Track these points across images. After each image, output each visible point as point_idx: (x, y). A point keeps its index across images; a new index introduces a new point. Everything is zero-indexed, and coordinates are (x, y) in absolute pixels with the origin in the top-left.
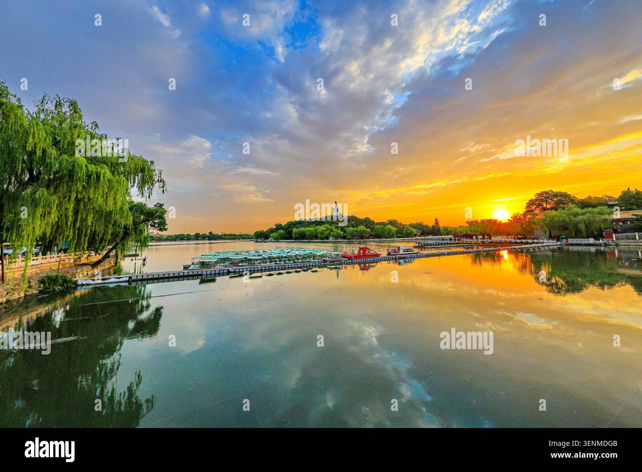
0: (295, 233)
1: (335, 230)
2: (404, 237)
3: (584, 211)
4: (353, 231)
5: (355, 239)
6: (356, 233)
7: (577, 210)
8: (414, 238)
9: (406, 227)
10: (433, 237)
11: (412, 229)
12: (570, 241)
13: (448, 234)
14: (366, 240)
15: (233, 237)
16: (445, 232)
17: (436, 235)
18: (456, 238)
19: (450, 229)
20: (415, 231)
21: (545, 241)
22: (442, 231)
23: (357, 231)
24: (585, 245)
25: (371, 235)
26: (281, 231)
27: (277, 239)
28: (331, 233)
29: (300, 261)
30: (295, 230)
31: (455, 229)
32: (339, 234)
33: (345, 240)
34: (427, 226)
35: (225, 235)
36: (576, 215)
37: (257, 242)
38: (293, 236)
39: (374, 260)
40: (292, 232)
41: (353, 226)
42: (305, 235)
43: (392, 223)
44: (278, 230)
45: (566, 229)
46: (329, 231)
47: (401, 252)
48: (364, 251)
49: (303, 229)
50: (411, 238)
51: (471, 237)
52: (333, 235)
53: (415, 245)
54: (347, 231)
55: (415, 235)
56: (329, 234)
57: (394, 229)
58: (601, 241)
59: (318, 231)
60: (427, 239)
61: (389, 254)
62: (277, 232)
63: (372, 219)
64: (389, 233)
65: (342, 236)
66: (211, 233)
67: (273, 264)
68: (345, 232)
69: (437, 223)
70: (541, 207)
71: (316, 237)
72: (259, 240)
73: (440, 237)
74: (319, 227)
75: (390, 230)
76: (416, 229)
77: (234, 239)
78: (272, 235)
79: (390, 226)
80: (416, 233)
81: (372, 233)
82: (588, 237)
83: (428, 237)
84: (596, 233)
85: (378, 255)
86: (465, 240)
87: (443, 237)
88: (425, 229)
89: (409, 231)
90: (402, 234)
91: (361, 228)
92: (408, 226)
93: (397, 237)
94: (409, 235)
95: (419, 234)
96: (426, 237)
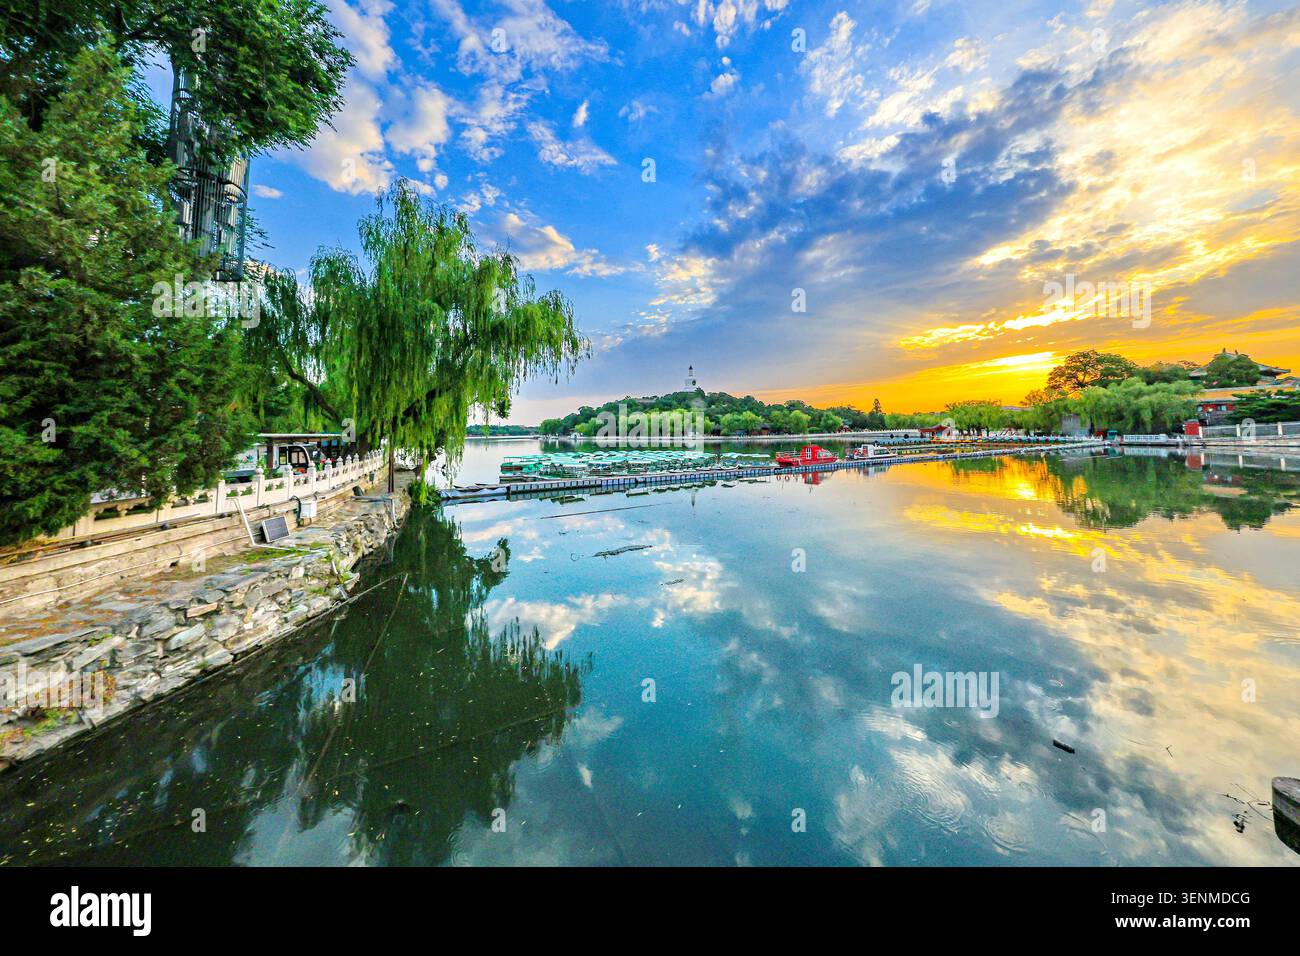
2: (822, 432)
3: (1152, 387)
4: (733, 421)
5: (734, 435)
6: (737, 423)
7: (1140, 385)
8: (838, 434)
9: (825, 413)
10: (872, 432)
11: (837, 418)
12: (1128, 439)
13: (899, 426)
14: (755, 437)
16: (894, 423)
17: (878, 428)
19: (901, 418)
20: (840, 420)
21: (1084, 438)
22: (888, 422)
23: (738, 420)
24: (1152, 445)
25: (764, 429)
26: (595, 421)
27: (589, 436)
31: (912, 418)
32: (708, 425)
33: (718, 437)
34: (859, 413)
36: (1140, 394)
41: (734, 412)
44: (589, 418)
45: (1121, 418)
50: (832, 434)
54: (722, 420)
55: (841, 429)
57: (806, 417)
58: (1178, 439)
60: (864, 436)
62: (586, 422)
64: (797, 424)
65: (712, 429)
68: (717, 422)
69: (877, 408)
70: (1074, 380)
72: (551, 437)
73: (886, 431)
75: (799, 420)
76: (842, 417)
78: (577, 427)
80: (842, 424)
81: (768, 425)
82: (1155, 431)
83: (864, 432)
84: (1169, 425)
87: (891, 431)
88: (858, 417)
89: (830, 422)
90: (818, 425)
91: (748, 415)
92: (830, 413)
93: (811, 432)
94: (830, 428)
95: (847, 426)
96: (859, 433)
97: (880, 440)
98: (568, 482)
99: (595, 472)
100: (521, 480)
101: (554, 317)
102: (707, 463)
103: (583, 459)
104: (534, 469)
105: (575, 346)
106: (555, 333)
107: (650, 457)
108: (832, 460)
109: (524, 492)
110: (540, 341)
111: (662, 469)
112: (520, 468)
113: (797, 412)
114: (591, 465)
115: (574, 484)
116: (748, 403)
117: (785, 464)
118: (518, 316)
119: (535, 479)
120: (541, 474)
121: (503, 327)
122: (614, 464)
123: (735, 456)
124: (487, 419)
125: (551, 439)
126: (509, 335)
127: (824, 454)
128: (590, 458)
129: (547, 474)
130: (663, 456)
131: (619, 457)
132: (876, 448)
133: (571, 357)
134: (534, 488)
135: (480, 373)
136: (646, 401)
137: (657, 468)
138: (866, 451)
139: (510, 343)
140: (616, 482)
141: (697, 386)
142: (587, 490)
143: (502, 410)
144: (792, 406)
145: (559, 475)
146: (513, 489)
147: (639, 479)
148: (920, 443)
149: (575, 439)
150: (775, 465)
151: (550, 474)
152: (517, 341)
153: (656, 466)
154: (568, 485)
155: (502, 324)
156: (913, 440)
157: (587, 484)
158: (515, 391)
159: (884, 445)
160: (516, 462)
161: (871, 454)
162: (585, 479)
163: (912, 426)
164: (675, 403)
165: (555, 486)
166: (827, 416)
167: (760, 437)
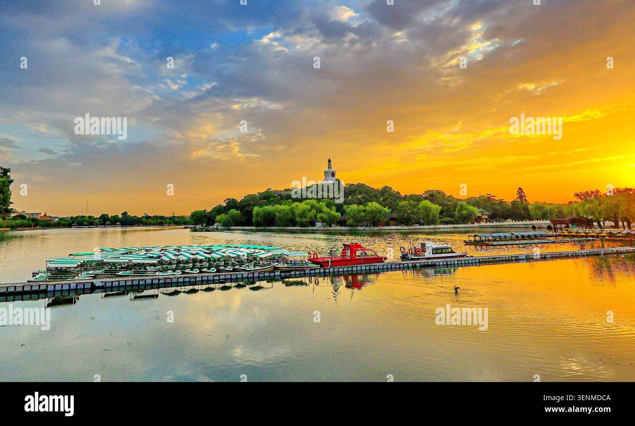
0: (257, 215)
1: (325, 209)
2: (458, 223)
4: (360, 211)
5: (362, 226)
6: (363, 214)
8: (476, 224)
9: (460, 203)
10: (514, 222)
11: (471, 207)
13: (544, 217)
14: (382, 228)
15: (160, 222)
16: (540, 213)
17: (522, 218)
18: (558, 226)
19: (548, 207)
22: (532, 212)
23: (365, 211)
25: (391, 219)
26: (234, 211)
27: (227, 226)
28: (319, 215)
29: (229, 268)
30: (256, 209)
31: (559, 207)
32: (333, 216)
33: (343, 228)
34: (501, 202)
35: (148, 217)
37: (196, 231)
38: (254, 220)
39: (370, 270)
40: (251, 213)
41: (359, 203)
42: (274, 218)
43: (432, 196)
44: (229, 210)
46: (314, 211)
47: (428, 254)
48: (353, 252)
49: (269, 208)
50: (470, 225)
51: (588, 223)
52: (322, 218)
53: (467, 240)
54: (348, 210)
55: (478, 220)
56: (316, 216)
57: (435, 208)
59: (297, 212)
61: (404, 257)
62: (227, 213)
63: (395, 189)
64: (427, 215)
65: (338, 220)
66: (125, 214)
67: (178, 273)
68: (343, 212)
69: (520, 197)
71: (293, 223)
72: (198, 227)
73: (528, 222)
75: (427, 210)
76: (479, 207)
77: (161, 224)
78: (218, 218)
79: (427, 203)
80: (480, 215)
81: (395, 215)
83: (504, 223)
85: (380, 260)
86: (574, 229)
87: (534, 222)
88: (499, 207)
89: (465, 212)
90: (452, 217)
91: (374, 205)
92: (466, 203)
93: (442, 223)
94: (466, 219)
95: (486, 217)
96: (501, 223)
166: (461, 206)
167: (388, 228)
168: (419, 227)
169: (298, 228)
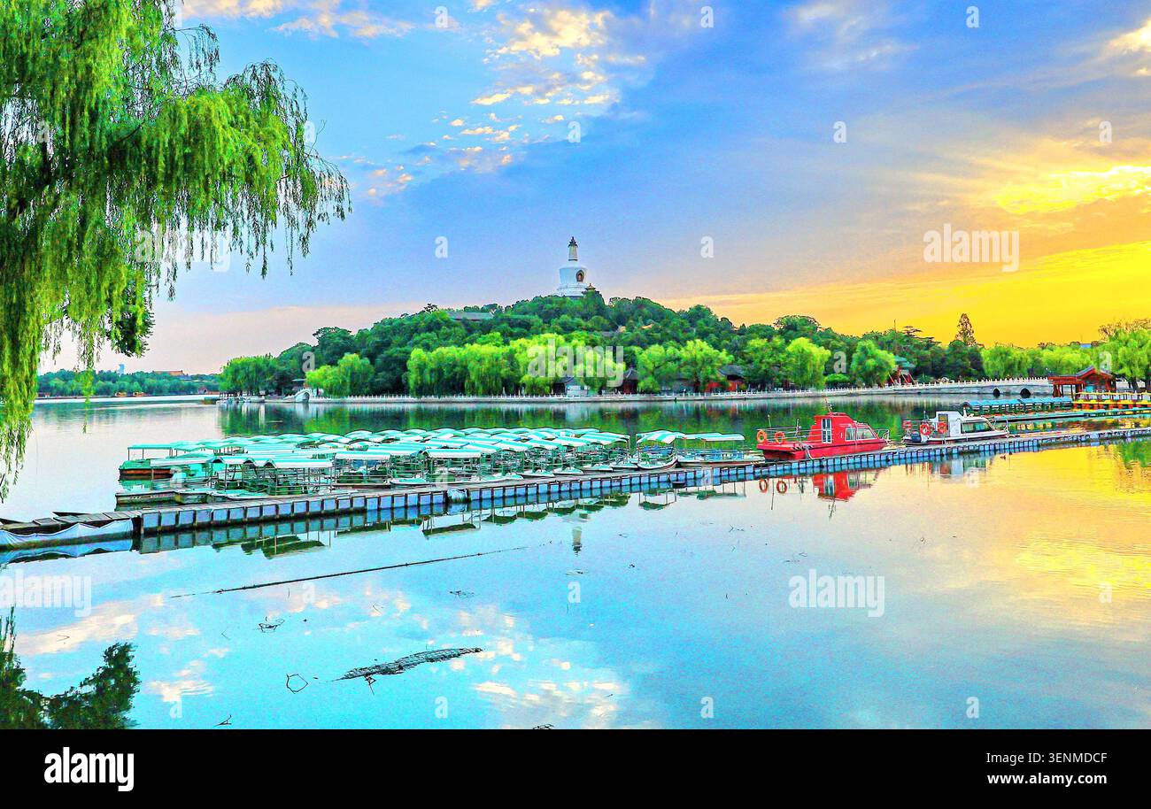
0: (421, 368)
2: (856, 386)
4: (667, 360)
5: (670, 392)
6: (674, 366)
8: (887, 389)
9: (861, 344)
10: (954, 385)
11: (880, 353)
13: (1011, 370)
16: (999, 365)
17: (968, 376)
19: (1016, 354)
20: (891, 359)
22: (987, 364)
23: (678, 359)
25: (732, 377)
26: (354, 360)
30: (417, 354)
33: (631, 397)
34: (929, 344)
38: (412, 378)
40: (402, 364)
42: (465, 372)
49: (451, 352)
50: (876, 389)
55: (894, 378)
57: (819, 353)
59: (521, 358)
60: (939, 393)
62: (333, 363)
63: (717, 313)
64: (802, 368)
68: (631, 362)
69: (965, 333)
71: (512, 386)
73: (983, 383)
74: (522, 341)
75: (804, 357)
76: (895, 352)
78: (312, 375)
79: (803, 342)
80: (894, 367)
81: (740, 370)
83: (941, 385)
87: (995, 383)
88: (928, 353)
89: (871, 363)
91: (697, 348)
92: (870, 343)
93: (829, 385)
94: (870, 378)
95: (906, 373)
96: (930, 386)
97: (974, 402)
98: (286, 504)
99: (351, 480)
100: (171, 502)
101: (261, 123)
102: (607, 455)
103: (324, 449)
104: (201, 474)
105: (307, 193)
106: (259, 158)
107: (478, 442)
108: (877, 445)
109: (175, 530)
110: (227, 176)
111: (507, 471)
112: (165, 473)
113: (801, 343)
114: (339, 463)
115: (300, 509)
116: (698, 322)
117: (777, 455)
118: (175, 118)
119: (204, 499)
120: (220, 485)
121: (137, 143)
122: (395, 460)
123: (668, 437)
124: (88, 356)
125: (248, 403)
126: (152, 162)
127: (861, 432)
128: (340, 447)
129: (234, 485)
130: (507, 440)
131: (407, 443)
132: (965, 418)
133: (300, 216)
134: (203, 519)
135: (75, 247)
136: (470, 317)
137: (496, 469)
138: (945, 425)
139: (152, 182)
140: (399, 503)
141: (586, 283)
142: (330, 522)
143: (129, 339)
144: (791, 329)
145: (262, 488)
146: (150, 523)
147: (454, 494)
148: (1053, 407)
149: (306, 402)
150: (755, 457)
151: (242, 486)
152: (168, 178)
153: (495, 462)
154: (285, 511)
155: (135, 137)
156: (1038, 400)
157: (330, 506)
158: (164, 289)
159: (979, 411)
160: (159, 459)
161: (955, 432)
162: (327, 496)
163: (1035, 371)
164: (535, 319)
165: (253, 514)
166: (864, 349)
167: (725, 395)
168: (786, 394)
169: (524, 398)
